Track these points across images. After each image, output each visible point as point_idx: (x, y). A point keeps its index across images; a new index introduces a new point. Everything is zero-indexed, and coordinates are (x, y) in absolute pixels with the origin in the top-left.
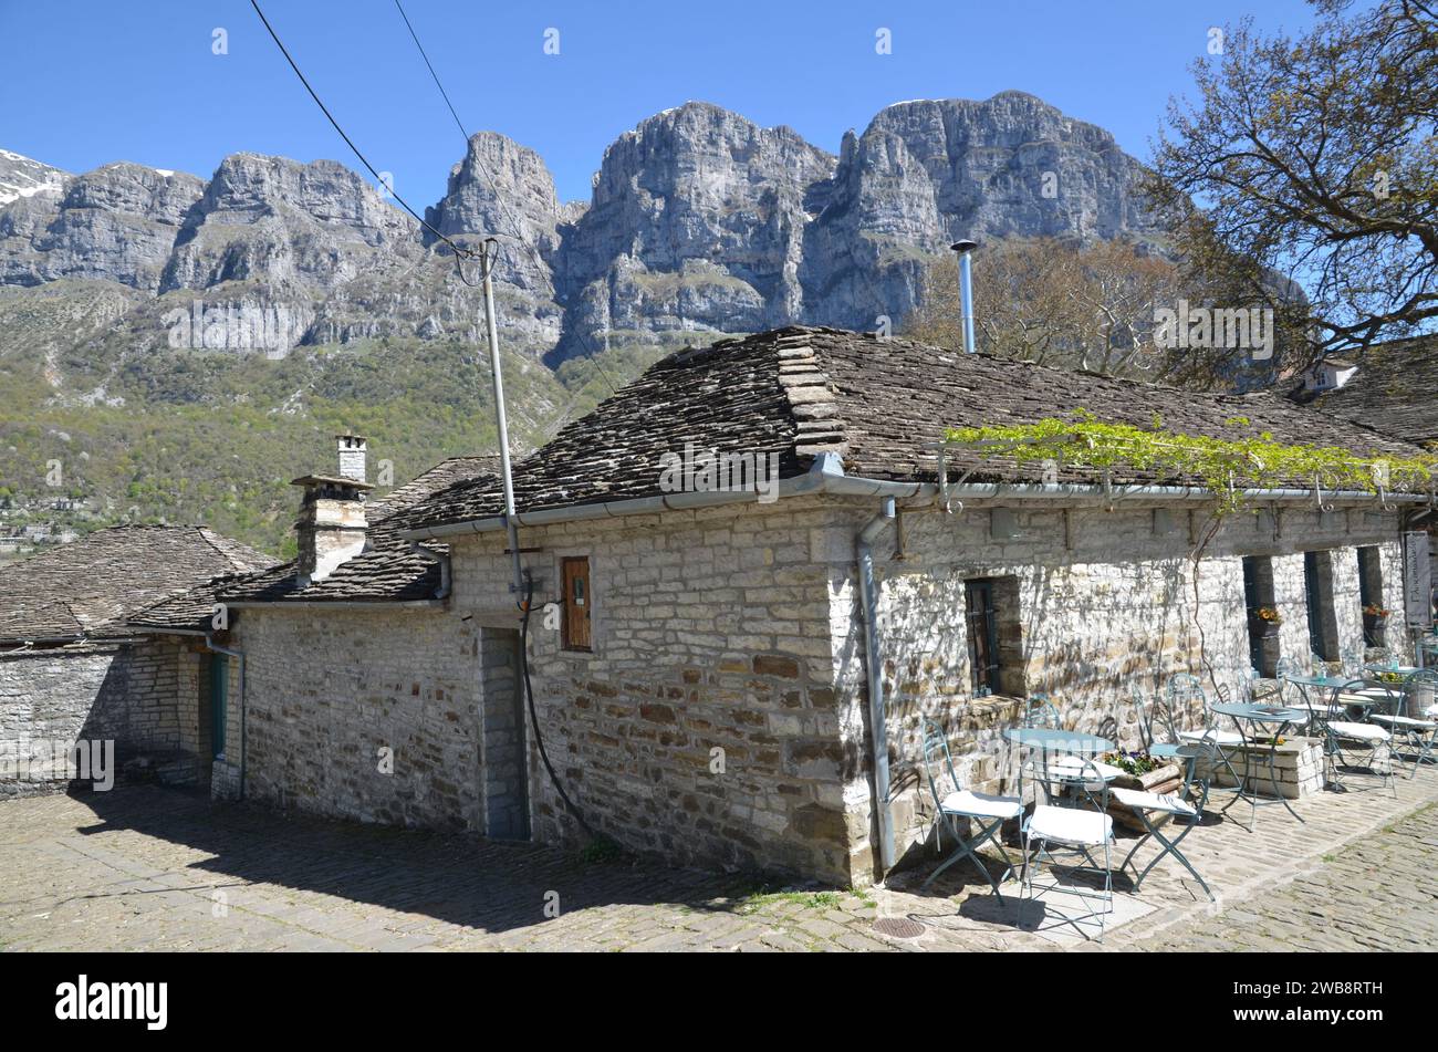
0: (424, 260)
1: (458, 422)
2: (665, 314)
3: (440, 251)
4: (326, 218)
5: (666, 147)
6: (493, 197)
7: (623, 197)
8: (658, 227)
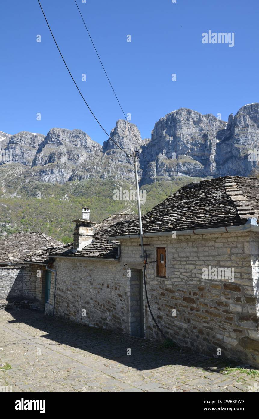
0: (103, 157)
1: (111, 203)
2: (173, 171)
3: (108, 154)
4: (76, 145)
5: (173, 121)
6: (123, 138)
7: (160, 137)
8: (171, 146)
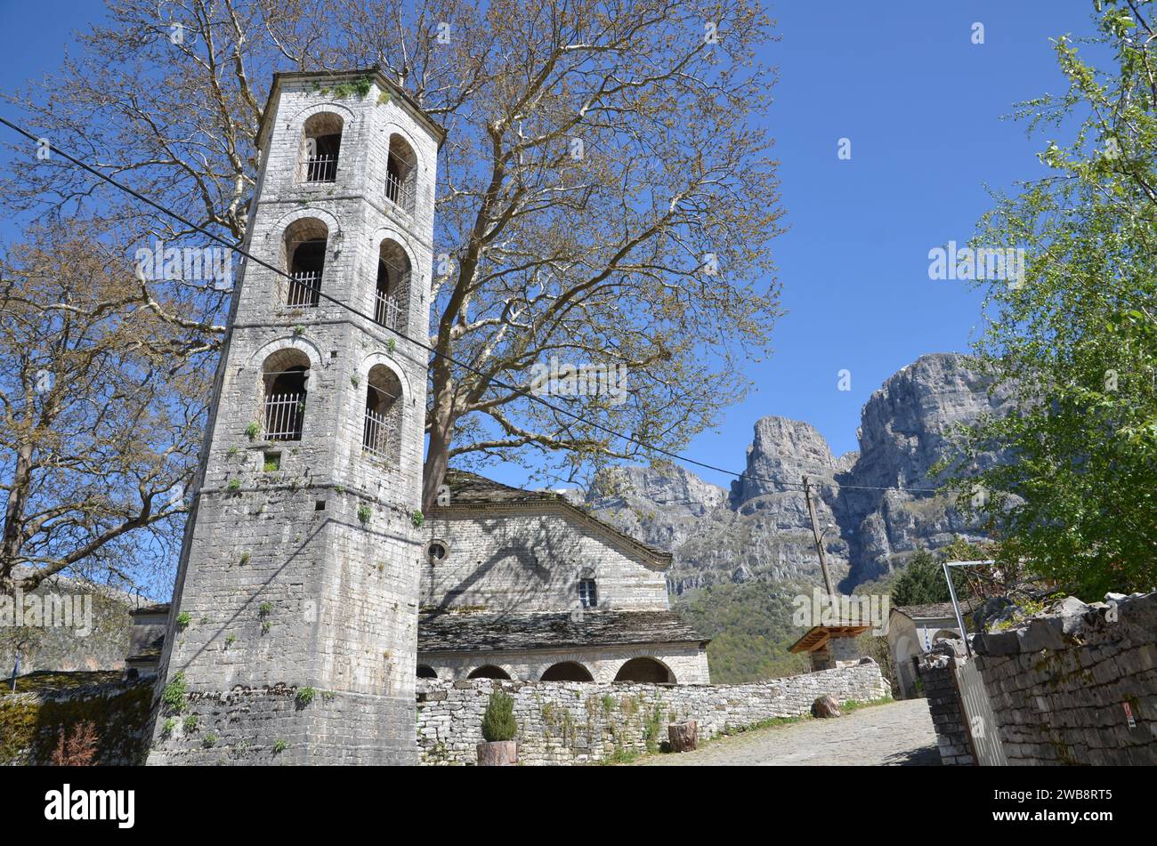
0: (733, 521)
1: (769, 650)
2: (938, 532)
3: (746, 512)
4: (663, 502)
5: (909, 395)
6: (779, 464)
7: (883, 442)
8: (917, 460)
